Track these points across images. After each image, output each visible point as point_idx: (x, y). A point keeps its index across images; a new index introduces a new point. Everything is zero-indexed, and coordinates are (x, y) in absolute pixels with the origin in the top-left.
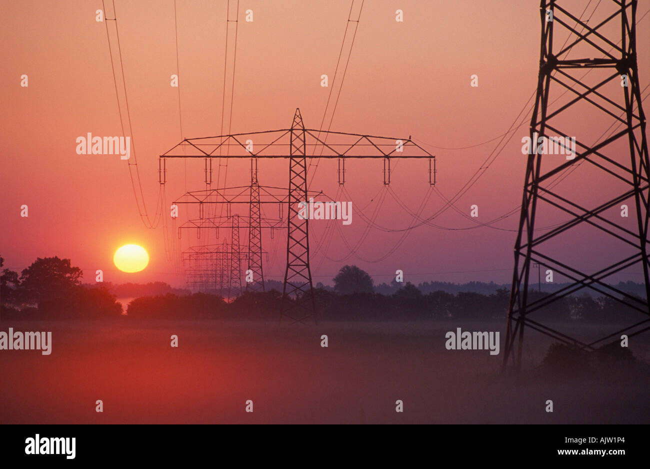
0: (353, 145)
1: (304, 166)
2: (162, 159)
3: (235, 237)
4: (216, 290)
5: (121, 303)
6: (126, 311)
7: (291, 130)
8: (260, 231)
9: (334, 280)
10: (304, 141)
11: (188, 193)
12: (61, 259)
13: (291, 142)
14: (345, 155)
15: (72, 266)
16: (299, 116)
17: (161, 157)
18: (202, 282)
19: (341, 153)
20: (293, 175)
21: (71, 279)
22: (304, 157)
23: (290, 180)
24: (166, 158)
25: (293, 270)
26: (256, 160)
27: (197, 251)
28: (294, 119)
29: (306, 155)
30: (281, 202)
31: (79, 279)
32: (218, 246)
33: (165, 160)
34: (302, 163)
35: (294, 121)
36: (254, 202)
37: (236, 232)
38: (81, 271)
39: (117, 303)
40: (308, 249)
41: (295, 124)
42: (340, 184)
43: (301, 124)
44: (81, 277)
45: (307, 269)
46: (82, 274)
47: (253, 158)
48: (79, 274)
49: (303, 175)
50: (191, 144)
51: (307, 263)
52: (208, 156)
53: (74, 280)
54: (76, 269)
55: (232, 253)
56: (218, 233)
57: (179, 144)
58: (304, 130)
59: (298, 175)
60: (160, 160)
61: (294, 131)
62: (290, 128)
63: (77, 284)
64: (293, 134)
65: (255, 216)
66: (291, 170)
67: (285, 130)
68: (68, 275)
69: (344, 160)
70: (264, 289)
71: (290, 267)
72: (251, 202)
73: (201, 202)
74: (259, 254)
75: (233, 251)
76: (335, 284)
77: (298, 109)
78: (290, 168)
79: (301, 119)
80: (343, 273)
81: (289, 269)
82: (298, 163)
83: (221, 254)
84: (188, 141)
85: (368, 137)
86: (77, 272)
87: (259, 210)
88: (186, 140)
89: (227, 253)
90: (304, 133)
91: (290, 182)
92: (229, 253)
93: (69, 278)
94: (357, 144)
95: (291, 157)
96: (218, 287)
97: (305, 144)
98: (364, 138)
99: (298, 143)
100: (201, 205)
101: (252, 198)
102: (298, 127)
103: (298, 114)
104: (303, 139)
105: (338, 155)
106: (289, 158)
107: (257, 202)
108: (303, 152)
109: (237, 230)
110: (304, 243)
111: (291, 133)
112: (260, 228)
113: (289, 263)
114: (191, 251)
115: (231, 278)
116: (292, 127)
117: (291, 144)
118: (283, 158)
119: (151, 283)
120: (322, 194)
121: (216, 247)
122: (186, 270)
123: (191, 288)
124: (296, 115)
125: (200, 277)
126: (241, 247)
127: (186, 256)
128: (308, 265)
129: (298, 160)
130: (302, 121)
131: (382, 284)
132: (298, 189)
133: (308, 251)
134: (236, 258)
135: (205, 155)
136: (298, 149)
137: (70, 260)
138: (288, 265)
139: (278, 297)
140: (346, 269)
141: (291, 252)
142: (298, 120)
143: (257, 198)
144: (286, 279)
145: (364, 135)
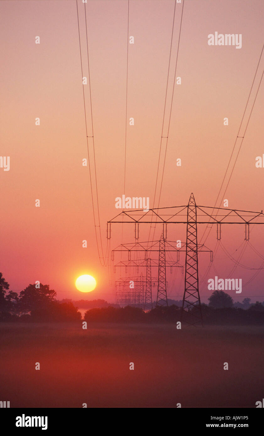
0: (226, 216)
1: (196, 228)
2: (109, 223)
3: (149, 272)
4: (135, 304)
5: (81, 312)
6: (84, 317)
7: (188, 206)
8: (165, 269)
9: (209, 299)
10: (196, 213)
11: (122, 245)
12: (44, 285)
13: (188, 213)
14: (222, 222)
15: (50, 289)
16: (193, 198)
17: (108, 222)
18: (127, 300)
19: (219, 221)
20: (189, 234)
21: (49, 297)
22: (196, 223)
23: (187, 237)
24: (111, 223)
25: (188, 292)
26: (166, 224)
27: (125, 281)
28: (190, 199)
29: (197, 221)
30: (178, 251)
31: (54, 297)
32: (138, 277)
33: (110, 224)
34: (195, 227)
35: (190, 201)
36: (162, 251)
37: (149, 269)
38: (56, 293)
39: (78, 312)
40: (198, 279)
41: (190, 202)
42: (218, 240)
43: (194, 202)
44: (56, 296)
45: (197, 292)
46: (56, 294)
47: (164, 224)
48: (54, 294)
49: (195, 234)
50: (127, 215)
51: (197, 288)
52: (137, 222)
53: (51, 298)
54: (53, 291)
55: (147, 282)
56: (138, 270)
57: (119, 215)
58: (196, 206)
59: (192, 234)
60: (107, 224)
61: (189, 207)
62: (187, 205)
63: (53, 300)
64: (189, 209)
65: (162, 259)
66: (187, 231)
67: (184, 206)
68: (48, 295)
69: (220, 225)
70: (167, 305)
71: (187, 291)
72: (160, 251)
73: (129, 251)
74: (165, 283)
75: (147, 281)
76: (209, 302)
77: (192, 193)
78: (187, 229)
79: (194, 199)
80: (214, 295)
81: (186, 292)
82: (192, 227)
83: (139, 283)
84: (125, 212)
85: (235, 211)
86: (53, 293)
87: (165, 256)
88: (123, 212)
89: (143, 282)
90: (196, 208)
91: (187, 238)
92: (145, 282)
93: (48, 296)
94: (229, 215)
95: (188, 223)
96: (137, 303)
97: (196, 215)
98: (233, 211)
99: (192, 214)
100: (130, 252)
101: (161, 248)
102: (192, 204)
103: (192, 196)
104: (195, 212)
105: (217, 222)
106: (187, 224)
107: (163, 251)
108: (195, 220)
109: (150, 268)
110: (195, 276)
111: (188, 208)
112: (165, 266)
113: (186, 288)
114: (121, 280)
115: (146, 298)
116: (188, 205)
117: (188, 215)
118: (183, 223)
119: (95, 300)
120: (203, 246)
121: (136, 278)
122: (117, 293)
123: (119, 304)
124: (191, 197)
125: (126, 297)
126: (152, 278)
127: (118, 283)
128: (198, 290)
129: (192, 224)
130: (194, 201)
131: (237, 302)
132: (192, 243)
133: (198, 281)
134: (149, 285)
135: (135, 221)
136: (192, 218)
137: (49, 285)
138: (186, 290)
139: (177, 310)
140: (216, 293)
141: (187, 282)
142: (192, 200)
143: (164, 248)
144: (184, 298)
145: (233, 209)
